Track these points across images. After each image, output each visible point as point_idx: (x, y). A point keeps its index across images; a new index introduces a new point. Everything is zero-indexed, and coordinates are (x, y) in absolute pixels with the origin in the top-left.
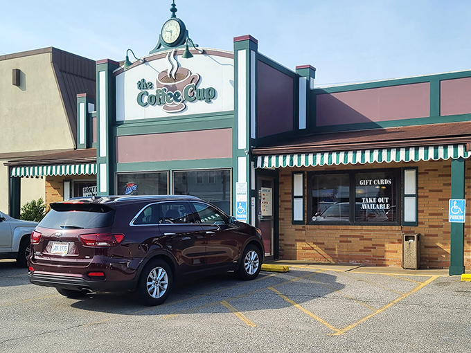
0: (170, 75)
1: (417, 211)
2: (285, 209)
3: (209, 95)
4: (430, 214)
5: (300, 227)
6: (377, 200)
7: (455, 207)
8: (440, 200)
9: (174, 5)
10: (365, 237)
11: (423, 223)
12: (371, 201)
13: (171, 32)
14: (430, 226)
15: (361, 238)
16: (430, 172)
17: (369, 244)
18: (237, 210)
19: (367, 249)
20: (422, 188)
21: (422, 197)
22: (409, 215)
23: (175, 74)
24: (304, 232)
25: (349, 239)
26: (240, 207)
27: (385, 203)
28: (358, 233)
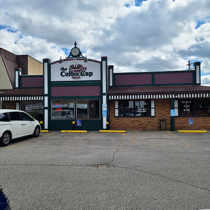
0: (75, 66)
1: (155, 113)
2: (112, 112)
3: (91, 74)
4: (159, 114)
5: (117, 118)
6: (142, 109)
7: (172, 112)
8: (161, 109)
9: (75, 43)
10: (139, 121)
11: (157, 116)
12: (140, 110)
13: (75, 52)
14: (159, 117)
15: (138, 121)
16: (159, 101)
17: (140, 123)
18: (103, 113)
19: (140, 125)
20: (156, 106)
21: (156, 108)
22: (153, 114)
23: (77, 66)
24: (119, 120)
25: (134, 122)
26: (104, 112)
27: (145, 110)
28: (137, 120)
